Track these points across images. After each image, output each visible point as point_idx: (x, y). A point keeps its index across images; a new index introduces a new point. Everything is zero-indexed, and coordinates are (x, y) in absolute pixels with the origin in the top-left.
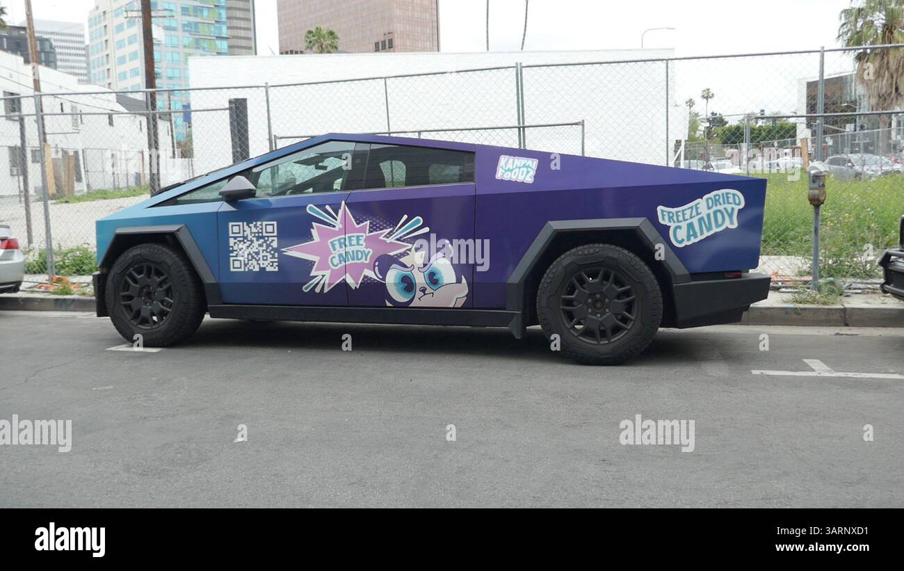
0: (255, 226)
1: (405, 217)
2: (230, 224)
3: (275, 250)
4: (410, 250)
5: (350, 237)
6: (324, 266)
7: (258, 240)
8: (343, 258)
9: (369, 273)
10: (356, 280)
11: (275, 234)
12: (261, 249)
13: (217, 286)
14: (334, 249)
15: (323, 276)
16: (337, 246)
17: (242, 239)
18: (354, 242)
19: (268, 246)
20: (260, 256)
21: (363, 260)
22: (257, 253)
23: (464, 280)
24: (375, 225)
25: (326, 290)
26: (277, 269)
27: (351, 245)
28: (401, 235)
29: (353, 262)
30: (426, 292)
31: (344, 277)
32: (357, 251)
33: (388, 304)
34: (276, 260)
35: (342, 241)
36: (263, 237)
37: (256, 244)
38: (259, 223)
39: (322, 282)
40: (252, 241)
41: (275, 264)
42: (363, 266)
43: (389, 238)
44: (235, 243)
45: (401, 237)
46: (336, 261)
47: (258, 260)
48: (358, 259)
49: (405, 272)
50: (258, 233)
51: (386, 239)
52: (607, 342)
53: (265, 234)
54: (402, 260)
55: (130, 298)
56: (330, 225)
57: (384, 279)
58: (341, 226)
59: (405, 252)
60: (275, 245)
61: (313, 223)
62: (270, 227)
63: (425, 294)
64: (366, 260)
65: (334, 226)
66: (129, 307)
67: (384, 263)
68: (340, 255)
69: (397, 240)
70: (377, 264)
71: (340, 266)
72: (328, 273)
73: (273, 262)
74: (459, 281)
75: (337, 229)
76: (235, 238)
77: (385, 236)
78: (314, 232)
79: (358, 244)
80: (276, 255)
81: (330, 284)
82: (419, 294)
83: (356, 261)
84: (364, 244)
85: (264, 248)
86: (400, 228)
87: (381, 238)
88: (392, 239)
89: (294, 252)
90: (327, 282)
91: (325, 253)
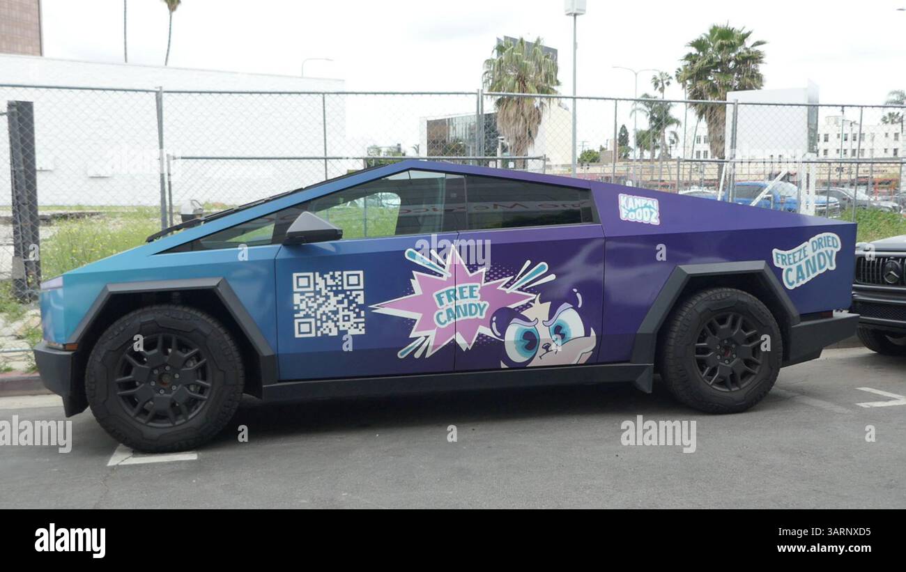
0: (333, 278)
1: (528, 263)
2: (295, 275)
3: (361, 307)
4: (533, 301)
5: (461, 289)
6: (427, 324)
7: (336, 295)
8: (452, 314)
9: (486, 331)
10: (468, 339)
11: (362, 287)
12: (340, 306)
13: (274, 358)
14: (441, 303)
15: (427, 337)
16: (445, 300)
17: (313, 294)
18: (467, 294)
19: (350, 303)
20: (340, 316)
21: (478, 315)
22: (336, 313)
23: (593, 333)
24: (492, 273)
25: (428, 354)
26: (363, 332)
27: (462, 297)
28: (524, 284)
29: (466, 318)
30: (549, 349)
31: (454, 337)
32: (470, 305)
33: (503, 366)
34: (363, 320)
35: (452, 293)
36: (343, 291)
37: (333, 300)
38: (337, 274)
39: (425, 344)
40: (328, 297)
41: (361, 326)
42: (479, 322)
43: (510, 289)
44: (302, 301)
45: (523, 287)
46: (443, 318)
47: (335, 322)
48: (471, 314)
49: (527, 327)
50: (337, 285)
51: (505, 289)
52: (737, 388)
53: (346, 287)
54: (525, 313)
55: (131, 385)
56: (436, 274)
57: (503, 336)
58: (450, 275)
59: (528, 304)
60: (361, 300)
61: (413, 272)
62: (355, 279)
63: (548, 351)
64: (481, 314)
65: (441, 275)
66: (131, 400)
67: (503, 316)
68: (449, 311)
69: (519, 289)
70: (494, 319)
71: (448, 323)
72: (432, 334)
73: (357, 323)
74: (587, 334)
75: (444, 278)
76: (302, 293)
77: (505, 286)
78: (415, 283)
79: (472, 296)
80: (363, 313)
81: (435, 347)
82: (541, 351)
83: (469, 317)
84: (479, 296)
85: (346, 305)
86: (522, 275)
87: (500, 288)
88: (512, 290)
89: (386, 309)
90: (431, 344)
91: (428, 308)
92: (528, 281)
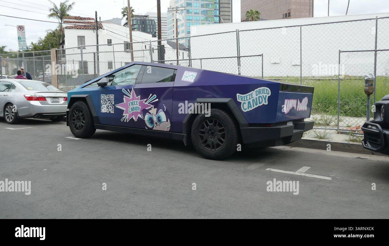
0: (108, 96)
1: (151, 94)
2: (101, 95)
3: (113, 105)
4: (152, 107)
5: (134, 102)
6: (127, 113)
7: (109, 101)
8: (132, 109)
9: (140, 116)
10: (136, 117)
11: (113, 99)
12: (109, 104)
13: (97, 117)
14: (130, 106)
15: (127, 116)
16: (131, 105)
17: (104, 101)
18: (136, 104)
19: (112, 103)
20: (109, 107)
21: (138, 111)
22: (108, 106)
23: (169, 120)
24: (142, 97)
25: (127, 122)
26: (113, 113)
27: (135, 105)
28: (150, 101)
29: (135, 111)
30: (157, 124)
31: (132, 117)
32: (137, 107)
33: (146, 128)
34: (113, 109)
35: (132, 103)
36: (110, 100)
37: (108, 103)
38: (109, 95)
39: (126, 118)
40: (107, 102)
41: (113, 110)
42: (138, 113)
43: (147, 102)
44: (103, 102)
45: (150, 102)
46: (130, 110)
47: (108, 109)
48: (137, 110)
49: (150, 116)
50: (109, 99)
51: (145, 103)
52: (214, 150)
53: (111, 99)
54: (150, 111)
55: (74, 120)
56: (129, 97)
57: (144, 118)
58: (132, 97)
59: (150, 108)
60: (113, 103)
61: (124, 96)
62: (112, 97)
63: (157, 125)
64: (139, 110)
65: (130, 97)
66: (74, 123)
67: (145, 111)
68: (132, 108)
69: (149, 103)
70: (142, 112)
71: (131, 112)
72: (128, 115)
73: (112, 110)
74: (167, 121)
75: (131, 98)
76: (103, 100)
77: (145, 102)
78: (124, 99)
79: (137, 105)
80: (114, 107)
81: (128, 119)
82: (155, 125)
83: (136, 111)
84: (138, 104)
85: (110, 104)
86: (149, 99)
87: (144, 102)
88: (147, 103)
89: (118, 106)
90: (127, 118)
92: (151, 101)
